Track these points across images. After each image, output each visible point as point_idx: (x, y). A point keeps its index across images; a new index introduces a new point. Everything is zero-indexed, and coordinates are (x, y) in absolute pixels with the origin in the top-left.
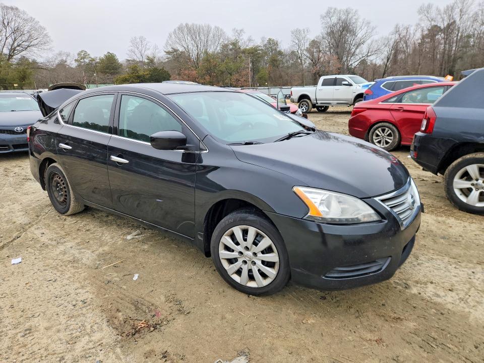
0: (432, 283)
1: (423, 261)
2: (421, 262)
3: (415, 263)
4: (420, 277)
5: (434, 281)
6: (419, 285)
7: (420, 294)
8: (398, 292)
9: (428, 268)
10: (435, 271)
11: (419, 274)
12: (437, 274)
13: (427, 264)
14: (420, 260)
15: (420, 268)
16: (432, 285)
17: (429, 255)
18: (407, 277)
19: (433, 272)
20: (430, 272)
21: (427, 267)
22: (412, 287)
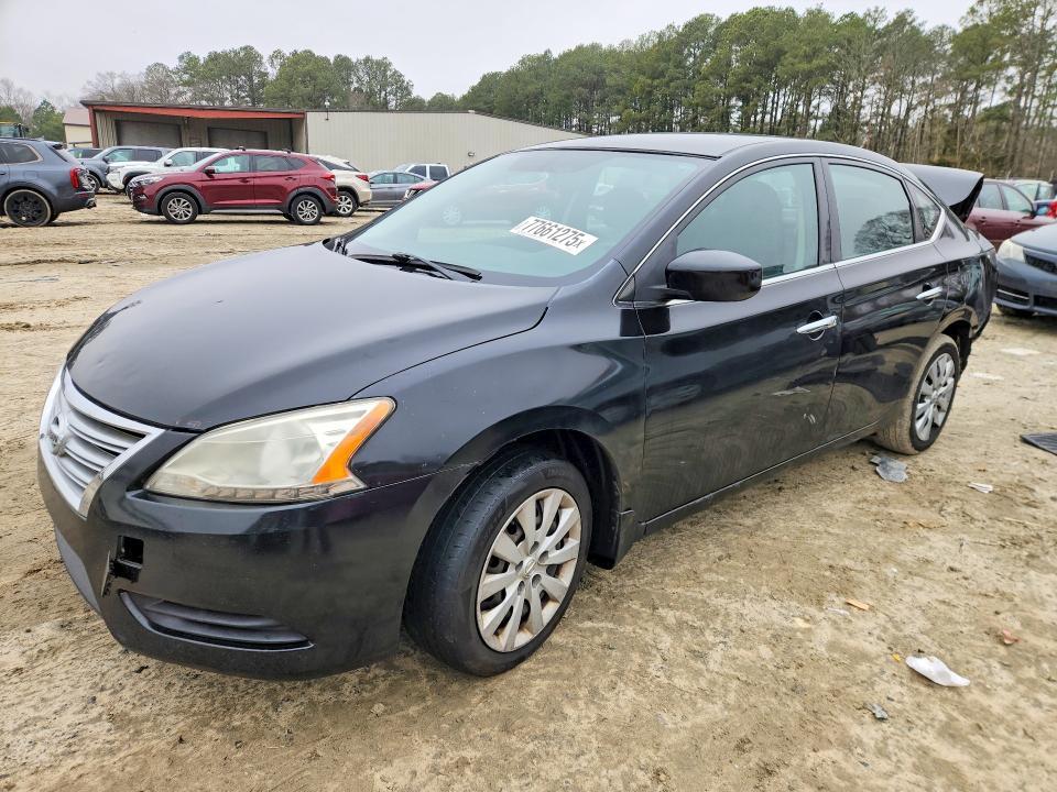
0: (18, 670)
1: (93, 721)
2: (94, 713)
3: (104, 697)
4: (57, 666)
5: (15, 679)
6: (44, 647)
7: (28, 631)
8: (74, 606)
9: (56, 707)
10: (32, 713)
11: (67, 672)
12: (20, 708)
13: (69, 718)
14: (99, 718)
15: (81, 692)
16: (12, 667)
17: (91, 763)
18: (88, 648)
19: (35, 708)
20: (43, 700)
21: (64, 708)
22: (56, 633)
